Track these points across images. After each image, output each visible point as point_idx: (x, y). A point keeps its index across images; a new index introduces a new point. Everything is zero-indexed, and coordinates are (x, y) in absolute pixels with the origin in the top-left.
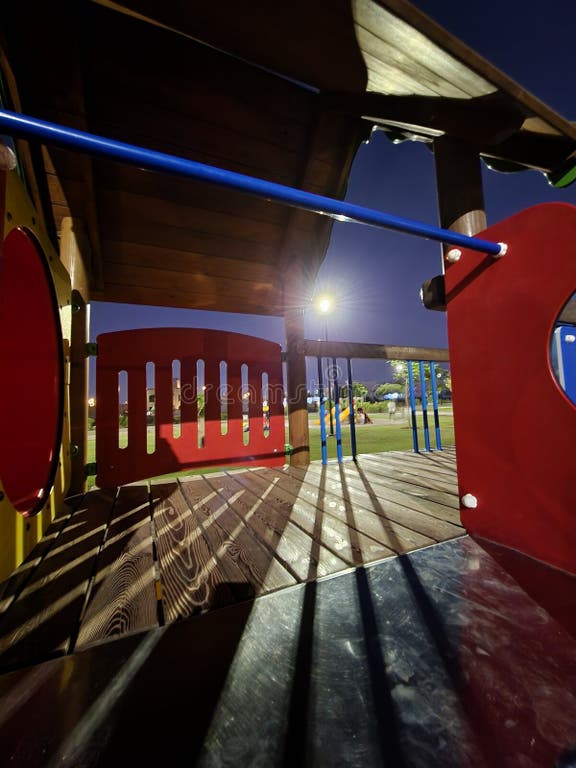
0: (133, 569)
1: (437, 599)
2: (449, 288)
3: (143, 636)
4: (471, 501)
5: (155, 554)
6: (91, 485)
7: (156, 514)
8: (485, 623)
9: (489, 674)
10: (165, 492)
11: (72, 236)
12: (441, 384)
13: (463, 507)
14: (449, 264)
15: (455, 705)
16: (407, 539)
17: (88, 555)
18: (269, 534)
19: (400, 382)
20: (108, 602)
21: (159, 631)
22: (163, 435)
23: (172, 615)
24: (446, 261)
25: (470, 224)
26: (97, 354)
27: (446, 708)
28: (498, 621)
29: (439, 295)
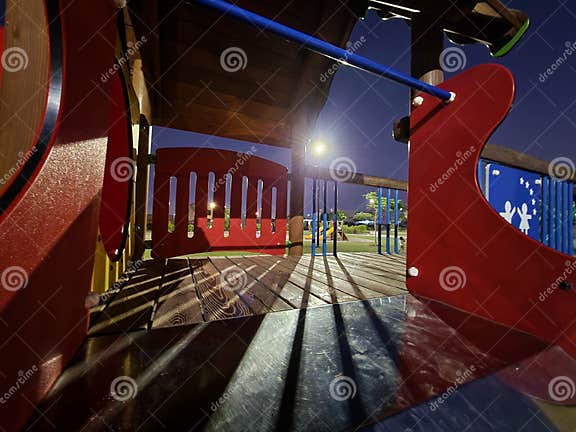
0: (184, 297)
1: (386, 320)
2: (412, 124)
3: (194, 326)
4: (414, 272)
5: (198, 292)
6: (147, 255)
7: (195, 273)
8: (415, 332)
9: (414, 353)
10: (200, 263)
11: (141, 73)
12: (402, 216)
13: (408, 275)
14: (414, 107)
15: (391, 364)
16: (368, 294)
17: (152, 290)
18: (275, 287)
19: (372, 212)
20: (169, 310)
21: (204, 323)
22: (199, 226)
23: (213, 318)
24: (412, 106)
25: (432, 79)
26: (155, 163)
27: (386, 365)
28: (423, 332)
29: (405, 131)
